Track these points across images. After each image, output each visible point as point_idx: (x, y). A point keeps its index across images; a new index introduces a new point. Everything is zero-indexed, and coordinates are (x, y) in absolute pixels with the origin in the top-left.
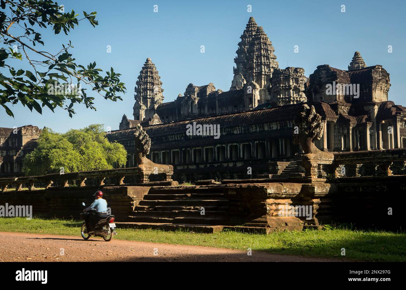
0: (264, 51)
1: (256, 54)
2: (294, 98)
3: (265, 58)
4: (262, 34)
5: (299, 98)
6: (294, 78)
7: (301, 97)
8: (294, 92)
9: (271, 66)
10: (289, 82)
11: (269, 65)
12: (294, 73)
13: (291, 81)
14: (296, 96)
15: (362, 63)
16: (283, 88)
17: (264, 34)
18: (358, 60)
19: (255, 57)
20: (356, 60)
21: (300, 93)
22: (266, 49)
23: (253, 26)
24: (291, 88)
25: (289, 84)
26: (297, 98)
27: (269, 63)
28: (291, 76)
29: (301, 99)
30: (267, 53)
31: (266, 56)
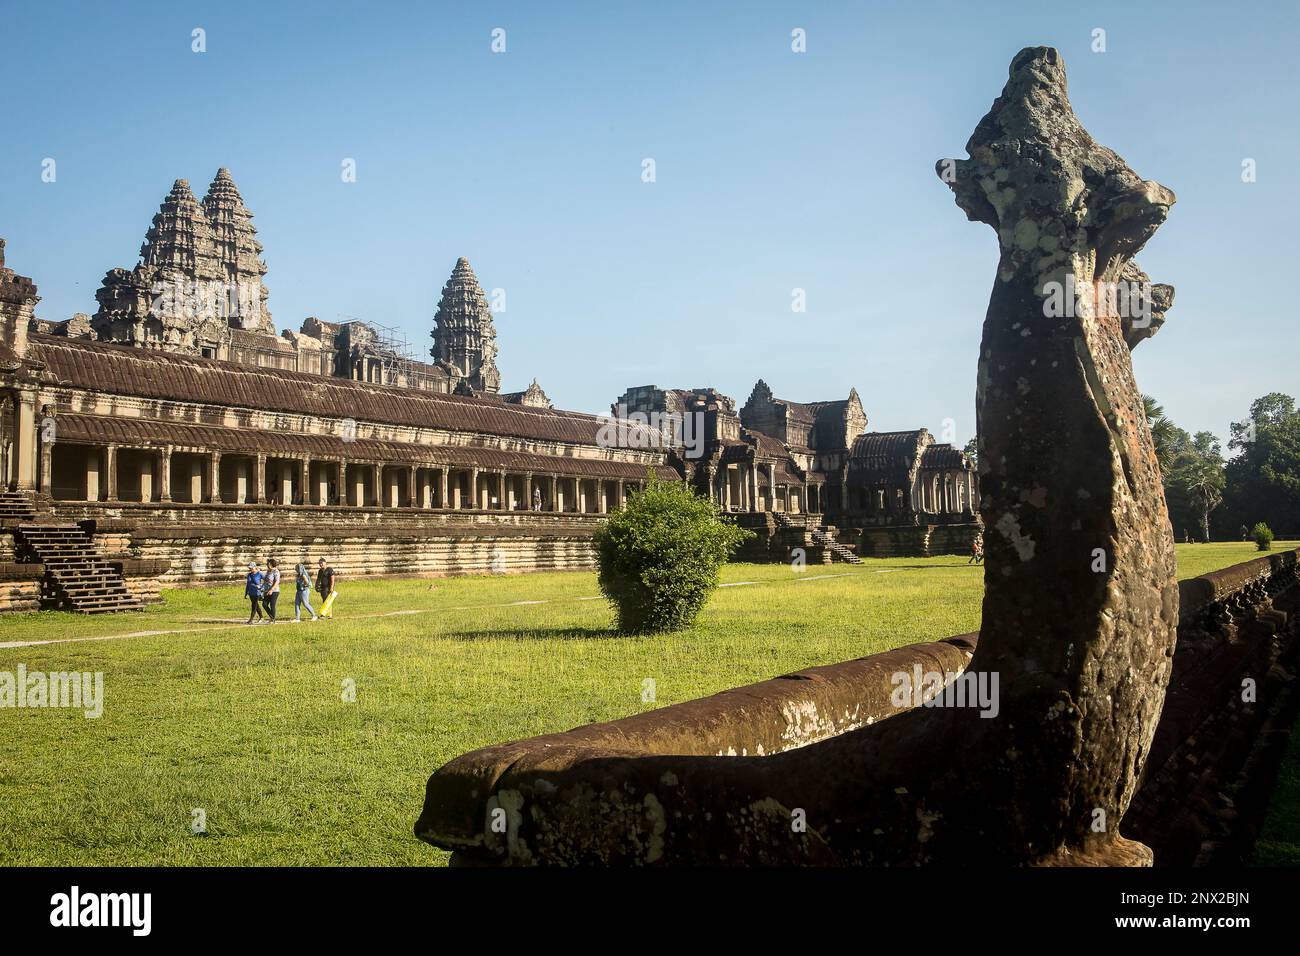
0: (182, 237)
1: (160, 244)
2: (144, 344)
3: (185, 255)
4: (183, 198)
5: (161, 346)
6: (149, 293)
7: (165, 343)
8: (149, 329)
9: (197, 273)
10: (135, 303)
11: (193, 271)
12: (152, 280)
13: (142, 301)
14: (154, 339)
15: (470, 284)
16: (116, 319)
17: (188, 199)
18: (461, 275)
19: (158, 251)
20: (458, 276)
21: (165, 334)
22: (187, 233)
23: (223, 188)
24: (137, 320)
25: (135, 308)
26: (153, 344)
27: (193, 266)
28: (142, 288)
29: (168, 347)
30: (192, 242)
31: (187, 251)
